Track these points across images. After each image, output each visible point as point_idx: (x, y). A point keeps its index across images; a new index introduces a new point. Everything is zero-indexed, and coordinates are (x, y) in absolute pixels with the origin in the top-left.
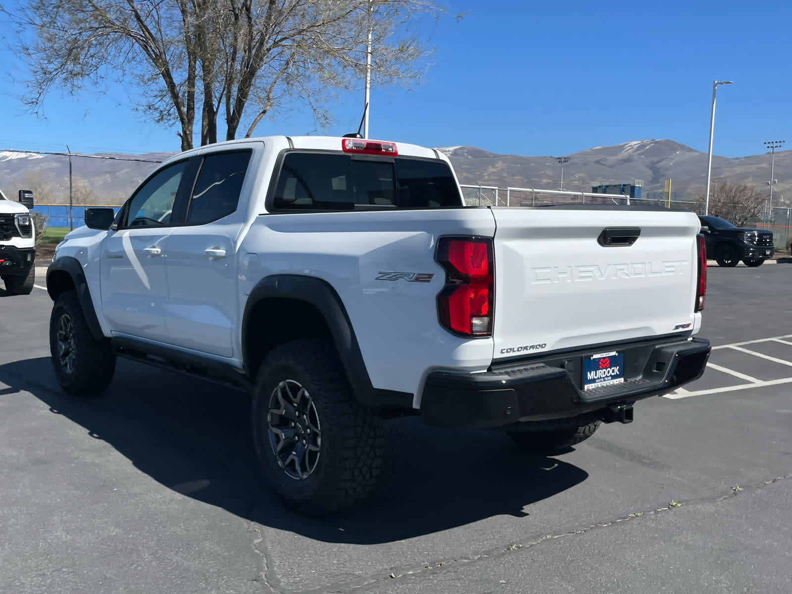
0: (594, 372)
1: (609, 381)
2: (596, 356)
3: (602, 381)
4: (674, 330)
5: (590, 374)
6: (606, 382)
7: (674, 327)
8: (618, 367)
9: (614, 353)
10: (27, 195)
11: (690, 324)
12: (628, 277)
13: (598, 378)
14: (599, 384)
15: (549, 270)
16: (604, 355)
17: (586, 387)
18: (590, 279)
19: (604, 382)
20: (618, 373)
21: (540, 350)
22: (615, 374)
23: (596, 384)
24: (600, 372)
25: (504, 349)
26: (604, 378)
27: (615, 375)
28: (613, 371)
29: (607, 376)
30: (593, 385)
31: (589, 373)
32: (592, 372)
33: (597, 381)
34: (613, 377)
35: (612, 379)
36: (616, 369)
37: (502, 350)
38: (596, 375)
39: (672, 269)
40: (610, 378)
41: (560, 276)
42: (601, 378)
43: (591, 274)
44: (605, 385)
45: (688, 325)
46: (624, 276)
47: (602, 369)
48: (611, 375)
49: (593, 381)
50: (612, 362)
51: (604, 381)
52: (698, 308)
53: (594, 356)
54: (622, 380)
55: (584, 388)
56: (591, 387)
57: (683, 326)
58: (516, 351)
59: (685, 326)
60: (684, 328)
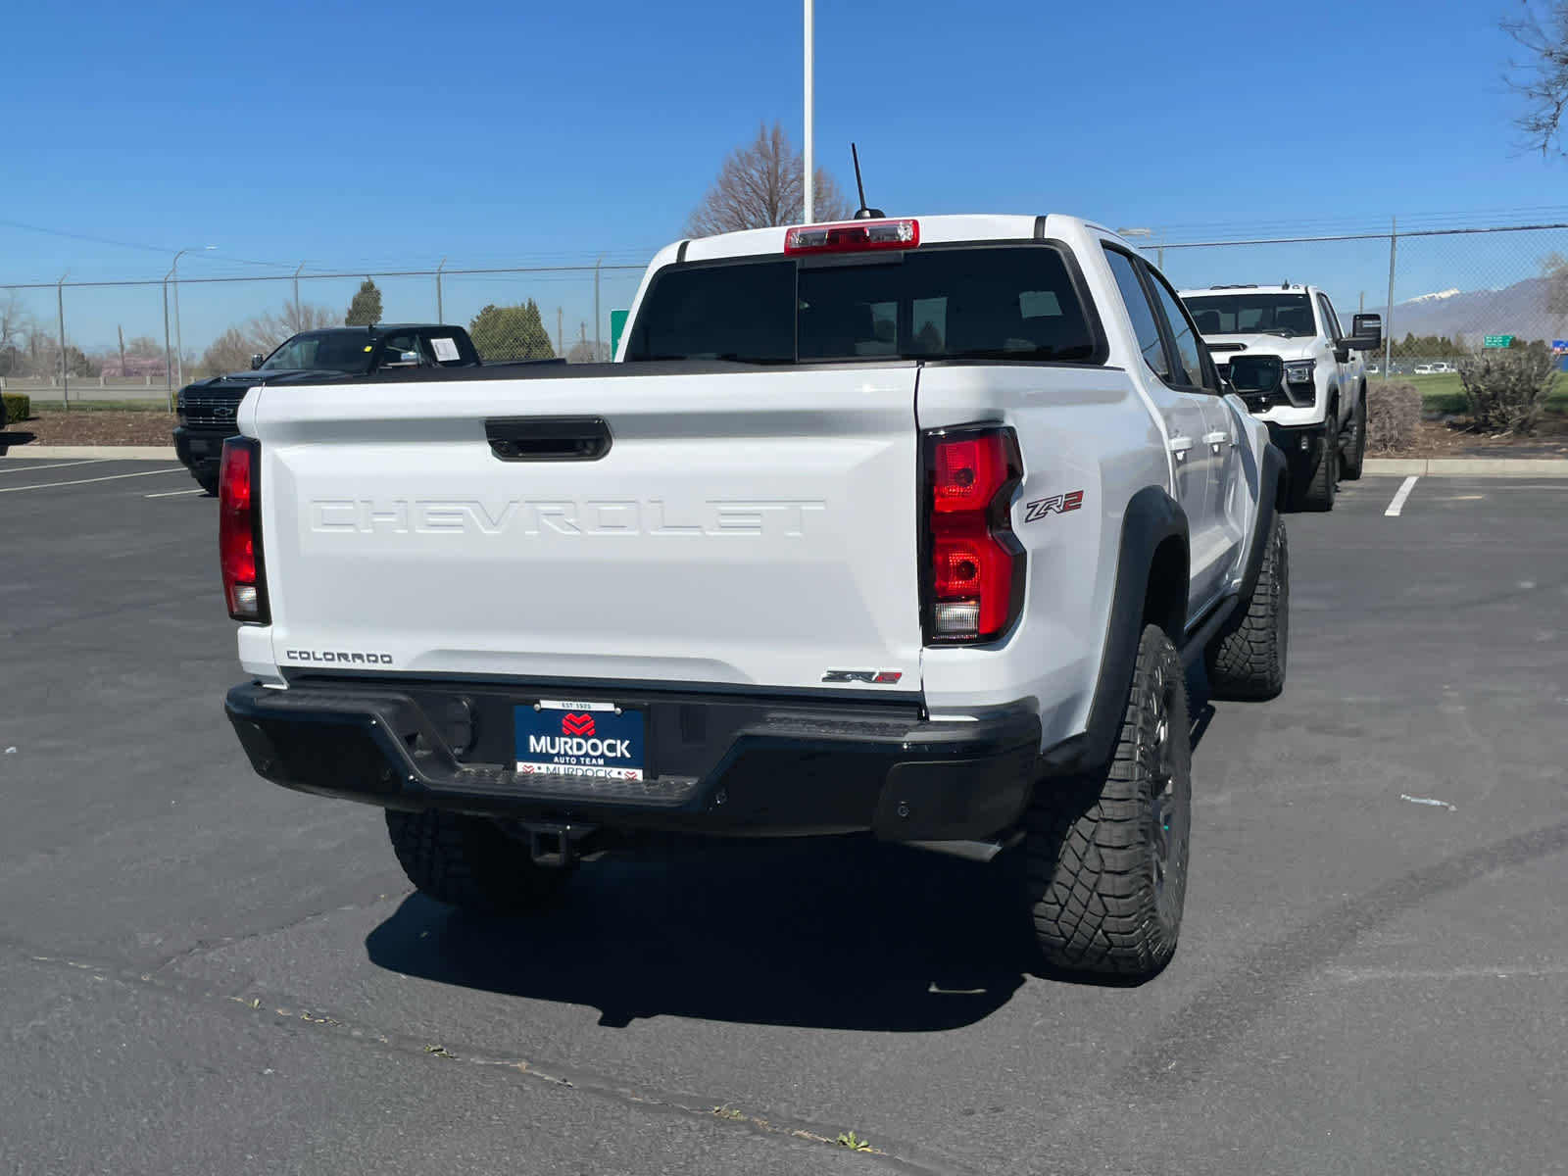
0: (548, 738)
1: (595, 769)
2: (546, 704)
3: (570, 764)
4: (824, 680)
5: (538, 741)
6: (585, 768)
7: (825, 675)
8: (627, 742)
9: (609, 707)
10: (1367, 324)
11: (898, 675)
12: (575, 533)
13: (558, 755)
14: (562, 767)
15: (349, 507)
16: (574, 706)
17: (521, 767)
18: (458, 532)
19: (575, 767)
20: (628, 755)
21: (380, 666)
22: (619, 755)
23: (551, 767)
24: (566, 743)
25: (295, 652)
26: (578, 757)
27: (616, 757)
29: (586, 755)
30: (544, 766)
31: (532, 739)
32: (543, 738)
33: (556, 759)
34: (610, 762)
35: (606, 764)
36: (622, 748)
37: (288, 653)
38: (553, 746)
39: (756, 521)
40: (601, 762)
41: (377, 519)
42: (566, 754)
43: (458, 520)
44: (580, 773)
45: (894, 677)
46: (568, 530)
47: (571, 736)
48: (602, 756)
49: (545, 758)
50: (601, 727)
51: (578, 763)
52: (934, 634)
53: (542, 702)
54: (639, 774)
55: (514, 768)
56: (536, 771)
57: (867, 677)
58: (321, 659)
59: (874, 678)
60: (874, 682)
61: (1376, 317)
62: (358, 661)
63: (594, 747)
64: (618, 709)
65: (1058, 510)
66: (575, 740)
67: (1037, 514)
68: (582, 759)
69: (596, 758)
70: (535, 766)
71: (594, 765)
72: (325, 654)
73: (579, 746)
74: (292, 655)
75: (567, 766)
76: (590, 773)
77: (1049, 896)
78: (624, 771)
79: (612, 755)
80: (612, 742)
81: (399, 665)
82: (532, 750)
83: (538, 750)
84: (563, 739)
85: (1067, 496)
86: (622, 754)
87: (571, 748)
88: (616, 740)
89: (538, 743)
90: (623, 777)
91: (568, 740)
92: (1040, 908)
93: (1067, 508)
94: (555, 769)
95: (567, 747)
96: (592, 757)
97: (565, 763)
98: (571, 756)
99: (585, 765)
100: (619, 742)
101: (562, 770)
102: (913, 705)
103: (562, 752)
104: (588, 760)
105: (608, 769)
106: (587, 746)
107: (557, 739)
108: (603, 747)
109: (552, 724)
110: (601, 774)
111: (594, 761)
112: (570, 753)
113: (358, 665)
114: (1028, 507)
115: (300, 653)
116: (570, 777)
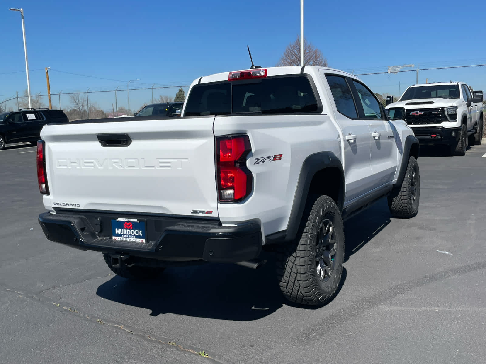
1: (133, 239)
2: (120, 219)
3: (126, 237)
4: (192, 213)
5: (118, 230)
6: (130, 239)
7: (192, 211)
8: (141, 231)
9: (136, 220)
11: (212, 212)
12: (122, 168)
13: (123, 234)
14: (124, 238)
15: (65, 161)
16: (127, 220)
17: (114, 238)
18: (92, 168)
19: (127, 238)
20: (141, 235)
21: (77, 207)
23: (121, 238)
24: (125, 231)
25: (56, 203)
26: (128, 235)
27: (138, 235)
28: (137, 233)
30: (119, 238)
32: (119, 229)
33: (123, 236)
34: (137, 237)
35: (135, 238)
37: (54, 203)
38: (122, 232)
39: (169, 164)
40: (134, 237)
41: (72, 164)
43: (92, 164)
44: (129, 240)
45: (210, 212)
46: (120, 167)
47: (126, 229)
49: (120, 235)
50: (134, 226)
51: (128, 237)
52: (222, 199)
53: (118, 219)
54: (144, 241)
55: (112, 238)
56: (118, 239)
57: (203, 212)
58: (62, 205)
59: (205, 212)
60: (205, 214)
61: (481, 92)
62: (71, 206)
63: (132, 232)
64: (138, 221)
65: (270, 160)
66: (128, 230)
67: (260, 162)
68: (129, 236)
69: (133, 235)
70: (117, 237)
71: (133, 238)
72: (63, 204)
73: (129, 232)
74: (55, 204)
75: (125, 238)
76: (131, 240)
77: (283, 280)
78: (140, 240)
79: (137, 235)
80: (137, 231)
81: (81, 207)
82: (117, 233)
83: (118, 233)
84: (124, 230)
85: (274, 156)
86: (140, 234)
87: (126, 232)
88: (138, 230)
89: (118, 231)
90: (140, 241)
91: (125, 230)
92: (281, 284)
93: (275, 159)
94: (122, 239)
95: (125, 232)
96: (132, 235)
97: (125, 237)
98: (126, 235)
99: (130, 238)
100: (139, 231)
101: (124, 239)
102: (216, 221)
103: (124, 234)
104: (131, 236)
105: (136, 239)
106: (130, 232)
107: (123, 230)
108: (135, 232)
109: (121, 225)
110: (134, 240)
111: (133, 237)
112: (126, 234)
113: (71, 207)
114: (255, 160)
115: (57, 203)
116: (126, 241)
